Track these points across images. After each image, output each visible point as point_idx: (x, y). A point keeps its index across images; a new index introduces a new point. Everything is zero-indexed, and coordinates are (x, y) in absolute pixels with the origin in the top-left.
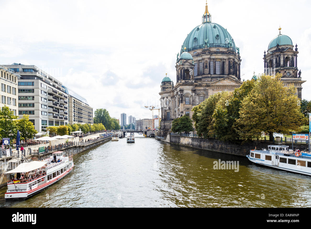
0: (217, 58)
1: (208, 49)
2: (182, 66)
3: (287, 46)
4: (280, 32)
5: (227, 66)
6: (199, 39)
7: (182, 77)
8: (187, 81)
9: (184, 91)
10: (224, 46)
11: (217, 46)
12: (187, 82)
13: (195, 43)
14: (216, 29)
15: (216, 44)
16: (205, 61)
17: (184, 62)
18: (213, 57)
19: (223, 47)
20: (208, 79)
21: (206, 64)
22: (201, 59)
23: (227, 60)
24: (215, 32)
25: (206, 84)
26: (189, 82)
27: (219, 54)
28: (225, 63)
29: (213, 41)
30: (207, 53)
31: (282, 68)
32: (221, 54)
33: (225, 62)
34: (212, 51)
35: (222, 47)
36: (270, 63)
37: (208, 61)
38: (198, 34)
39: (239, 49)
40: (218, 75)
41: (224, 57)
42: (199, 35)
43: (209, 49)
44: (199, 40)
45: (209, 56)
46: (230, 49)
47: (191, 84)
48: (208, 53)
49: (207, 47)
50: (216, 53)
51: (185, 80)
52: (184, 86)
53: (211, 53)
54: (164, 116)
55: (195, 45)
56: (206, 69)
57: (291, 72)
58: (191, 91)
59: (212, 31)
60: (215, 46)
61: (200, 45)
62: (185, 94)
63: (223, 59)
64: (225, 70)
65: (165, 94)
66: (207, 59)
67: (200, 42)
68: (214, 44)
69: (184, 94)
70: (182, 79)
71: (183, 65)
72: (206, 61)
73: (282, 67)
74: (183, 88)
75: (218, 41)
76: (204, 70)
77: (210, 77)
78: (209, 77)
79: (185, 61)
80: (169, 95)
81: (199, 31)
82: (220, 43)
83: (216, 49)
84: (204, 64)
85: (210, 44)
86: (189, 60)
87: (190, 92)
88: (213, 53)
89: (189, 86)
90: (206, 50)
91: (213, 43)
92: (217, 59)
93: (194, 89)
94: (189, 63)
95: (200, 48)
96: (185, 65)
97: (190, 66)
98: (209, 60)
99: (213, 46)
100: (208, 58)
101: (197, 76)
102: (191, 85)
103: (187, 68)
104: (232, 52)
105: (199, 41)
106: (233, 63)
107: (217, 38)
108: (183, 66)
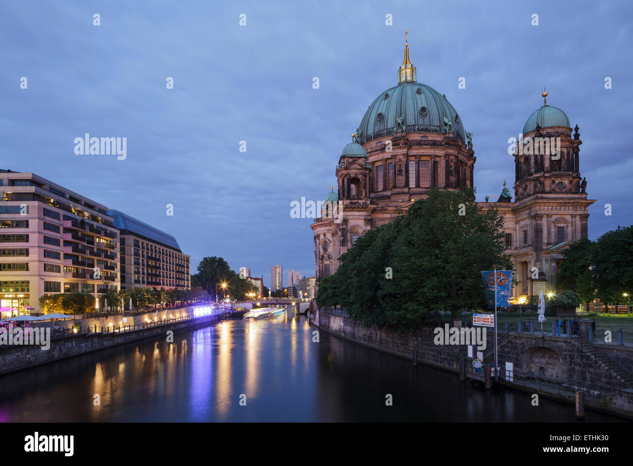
0: (421, 154)
1: (403, 137)
2: (345, 172)
3: (557, 130)
4: (545, 101)
5: (443, 169)
6: (388, 115)
7: (346, 194)
8: (355, 201)
9: (349, 220)
10: (436, 130)
11: (422, 130)
12: (355, 203)
13: (380, 125)
14: (422, 95)
15: (420, 125)
16: (397, 160)
17: (349, 164)
18: (414, 152)
19: (435, 133)
20: (404, 197)
21: (400, 166)
22: (390, 157)
23: (443, 158)
24: (419, 101)
25: (396, 207)
26: (360, 203)
27: (425, 147)
28: (439, 165)
29: (413, 120)
30: (401, 144)
31: (547, 175)
32: (429, 147)
33: (439, 162)
34: (412, 141)
35: (433, 132)
36: (527, 164)
37: (403, 160)
38: (385, 107)
39: (470, 135)
40: (423, 188)
41: (436, 152)
42: (388, 108)
43: (405, 135)
44: (387, 118)
45: (404, 151)
46: (447, 136)
47: (364, 208)
48: (403, 144)
49: (402, 132)
50: (419, 144)
51: (350, 199)
52: (349, 211)
53: (409, 145)
54: (320, 273)
55: (379, 128)
56: (400, 177)
57: (566, 182)
58: (363, 221)
59: (414, 100)
60: (418, 129)
61: (389, 127)
62: (351, 227)
63: (434, 155)
64: (439, 178)
65: (321, 227)
66: (402, 157)
67: (389, 121)
68: (416, 125)
69: (348, 229)
70: (344, 197)
71: (346, 169)
72: (400, 161)
73: (547, 172)
74: (347, 216)
75: (424, 119)
76: (395, 178)
77: (407, 193)
78: (404, 193)
79: (352, 160)
80: (328, 230)
81: (388, 99)
82: (429, 124)
83: (421, 135)
84: (396, 166)
85: (409, 126)
86: (359, 158)
87: (361, 223)
88: (414, 145)
89: (360, 211)
90: (399, 139)
91: (414, 124)
92: (421, 156)
93: (370, 218)
94: (358, 164)
95: (388, 134)
96: (350, 170)
97: (361, 171)
98: (405, 159)
99: (415, 130)
100: (404, 155)
101: (383, 191)
102: (362, 209)
103: (356, 175)
104: (452, 141)
105: (387, 120)
106: (456, 164)
107: (422, 115)
108: (348, 171)
